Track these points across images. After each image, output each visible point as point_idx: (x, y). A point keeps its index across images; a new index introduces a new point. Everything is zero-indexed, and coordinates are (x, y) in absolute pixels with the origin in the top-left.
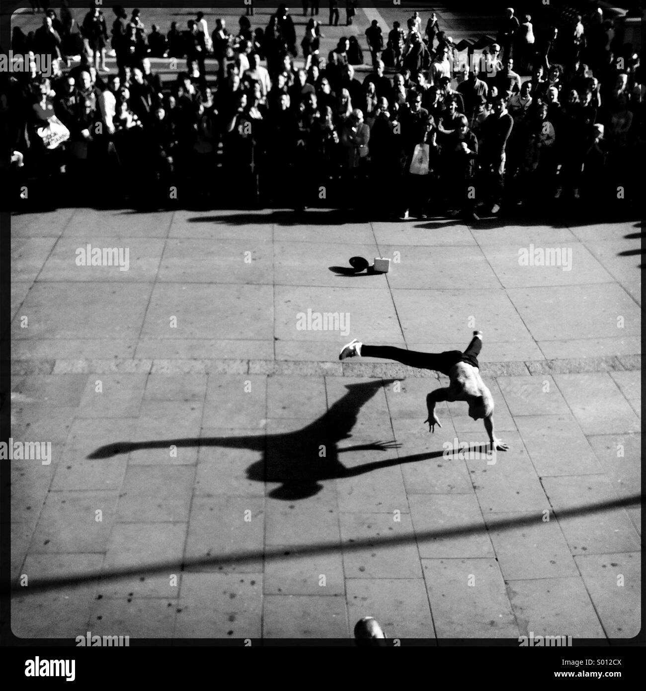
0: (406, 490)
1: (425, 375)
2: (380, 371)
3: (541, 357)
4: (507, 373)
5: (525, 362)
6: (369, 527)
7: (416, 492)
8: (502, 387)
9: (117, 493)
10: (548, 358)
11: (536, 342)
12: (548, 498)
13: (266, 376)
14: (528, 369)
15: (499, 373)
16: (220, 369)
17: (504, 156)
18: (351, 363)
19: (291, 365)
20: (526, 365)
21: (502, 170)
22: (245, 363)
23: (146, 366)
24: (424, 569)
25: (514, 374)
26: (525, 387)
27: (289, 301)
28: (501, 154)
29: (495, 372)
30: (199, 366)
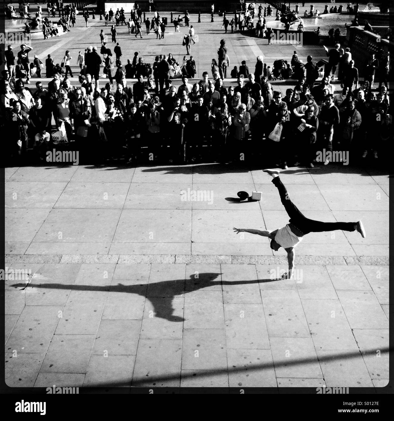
0: (268, 334)
1: (282, 263)
2: (254, 260)
3: (354, 254)
4: (333, 263)
5: (343, 257)
6: (245, 358)
7: (274, 336)
8: (329, 272)
9: (95, 336)
10: (357, 255)
11: (350, 244)
12: (357, 342)
13: (186, 265)
14: (346, 261)
15: (327, 263)
16: (159, 261)
17: (332, 130)
18: (237, 256)
19: (201, 257)
20: (344, 258)
21: (331, 139)
22: (173, 257)
23: (115, 259)
24: (278, 384)
25: (337, 264)
26: (343, 272)
27: (201, 219)
28: (331, 129)
29: (325, 262)
30: (146, 259)
